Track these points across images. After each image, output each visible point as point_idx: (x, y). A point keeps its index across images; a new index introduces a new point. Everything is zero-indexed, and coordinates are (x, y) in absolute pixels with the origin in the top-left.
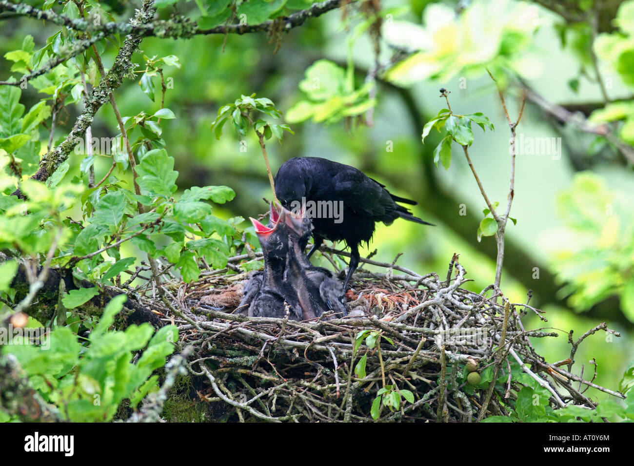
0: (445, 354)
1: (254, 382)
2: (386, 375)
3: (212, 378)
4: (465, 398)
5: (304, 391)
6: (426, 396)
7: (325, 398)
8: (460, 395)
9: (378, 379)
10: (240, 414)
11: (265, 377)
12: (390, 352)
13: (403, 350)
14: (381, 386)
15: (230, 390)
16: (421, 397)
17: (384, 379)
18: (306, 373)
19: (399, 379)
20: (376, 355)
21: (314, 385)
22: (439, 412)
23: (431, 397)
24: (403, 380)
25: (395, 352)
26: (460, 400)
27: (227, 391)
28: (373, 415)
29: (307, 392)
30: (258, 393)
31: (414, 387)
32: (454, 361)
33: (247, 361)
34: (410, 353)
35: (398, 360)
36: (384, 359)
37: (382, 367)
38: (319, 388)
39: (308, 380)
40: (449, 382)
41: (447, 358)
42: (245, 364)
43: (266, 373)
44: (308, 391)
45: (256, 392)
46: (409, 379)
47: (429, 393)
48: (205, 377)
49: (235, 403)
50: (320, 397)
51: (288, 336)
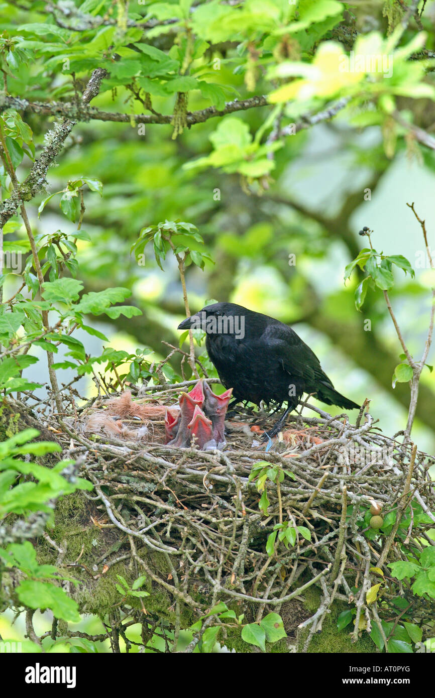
0: (347, 495)
1: (149, 510)
2: (284, 511)
3: (108, 504)
4: (365, 542)
5: (199, 522)
6: (325, 538)
7: (219, 531)
8: (359, 538)
9: (275, 514)
10: (132, 542)
11: (161, 505)
12: (290, 488)
13: (305, 488)
14: (278, 522)
15: (123, 517)
16: (319, 539)
17: (281, 515)
18: (203, 505)
19: (298, 518)
20: (276, 490)
21: (209, 517)
22: (336, 555)
23: (330, 539)
24: (302, 518)
25: (296, 489)
26: (360, 544)
27: (121, 518)
28: (268, 551)
29: (202, 524)
30: (152, 522)
31: (312, 527)
32: (355, 502)
33: (143, 487)
34: (310, 491)
35: (299, 497)
36: (283, 494)
37: (281, 503)
38: (214, 520)
39: (205, 512)
40: (349, 524)
41: (349, 500)
42: (141, 490)
43: (162, 502)
44: (203, 522)
45: (151, 521)
46: (309, 518)
47: (328, 536)
48: (100, 502)
49: (129, 531)
50: (214, 530)
51: (189, 465)
